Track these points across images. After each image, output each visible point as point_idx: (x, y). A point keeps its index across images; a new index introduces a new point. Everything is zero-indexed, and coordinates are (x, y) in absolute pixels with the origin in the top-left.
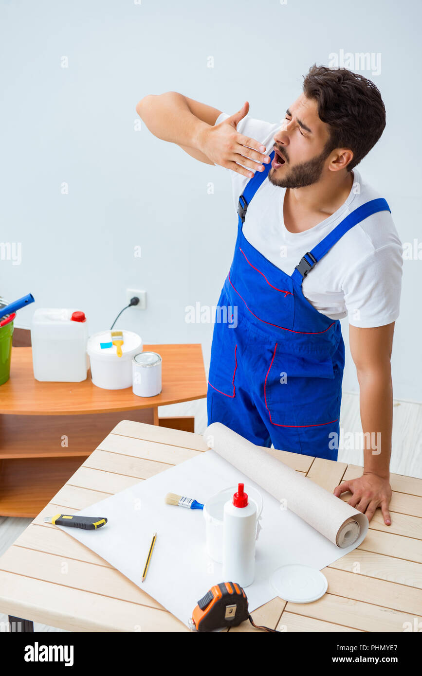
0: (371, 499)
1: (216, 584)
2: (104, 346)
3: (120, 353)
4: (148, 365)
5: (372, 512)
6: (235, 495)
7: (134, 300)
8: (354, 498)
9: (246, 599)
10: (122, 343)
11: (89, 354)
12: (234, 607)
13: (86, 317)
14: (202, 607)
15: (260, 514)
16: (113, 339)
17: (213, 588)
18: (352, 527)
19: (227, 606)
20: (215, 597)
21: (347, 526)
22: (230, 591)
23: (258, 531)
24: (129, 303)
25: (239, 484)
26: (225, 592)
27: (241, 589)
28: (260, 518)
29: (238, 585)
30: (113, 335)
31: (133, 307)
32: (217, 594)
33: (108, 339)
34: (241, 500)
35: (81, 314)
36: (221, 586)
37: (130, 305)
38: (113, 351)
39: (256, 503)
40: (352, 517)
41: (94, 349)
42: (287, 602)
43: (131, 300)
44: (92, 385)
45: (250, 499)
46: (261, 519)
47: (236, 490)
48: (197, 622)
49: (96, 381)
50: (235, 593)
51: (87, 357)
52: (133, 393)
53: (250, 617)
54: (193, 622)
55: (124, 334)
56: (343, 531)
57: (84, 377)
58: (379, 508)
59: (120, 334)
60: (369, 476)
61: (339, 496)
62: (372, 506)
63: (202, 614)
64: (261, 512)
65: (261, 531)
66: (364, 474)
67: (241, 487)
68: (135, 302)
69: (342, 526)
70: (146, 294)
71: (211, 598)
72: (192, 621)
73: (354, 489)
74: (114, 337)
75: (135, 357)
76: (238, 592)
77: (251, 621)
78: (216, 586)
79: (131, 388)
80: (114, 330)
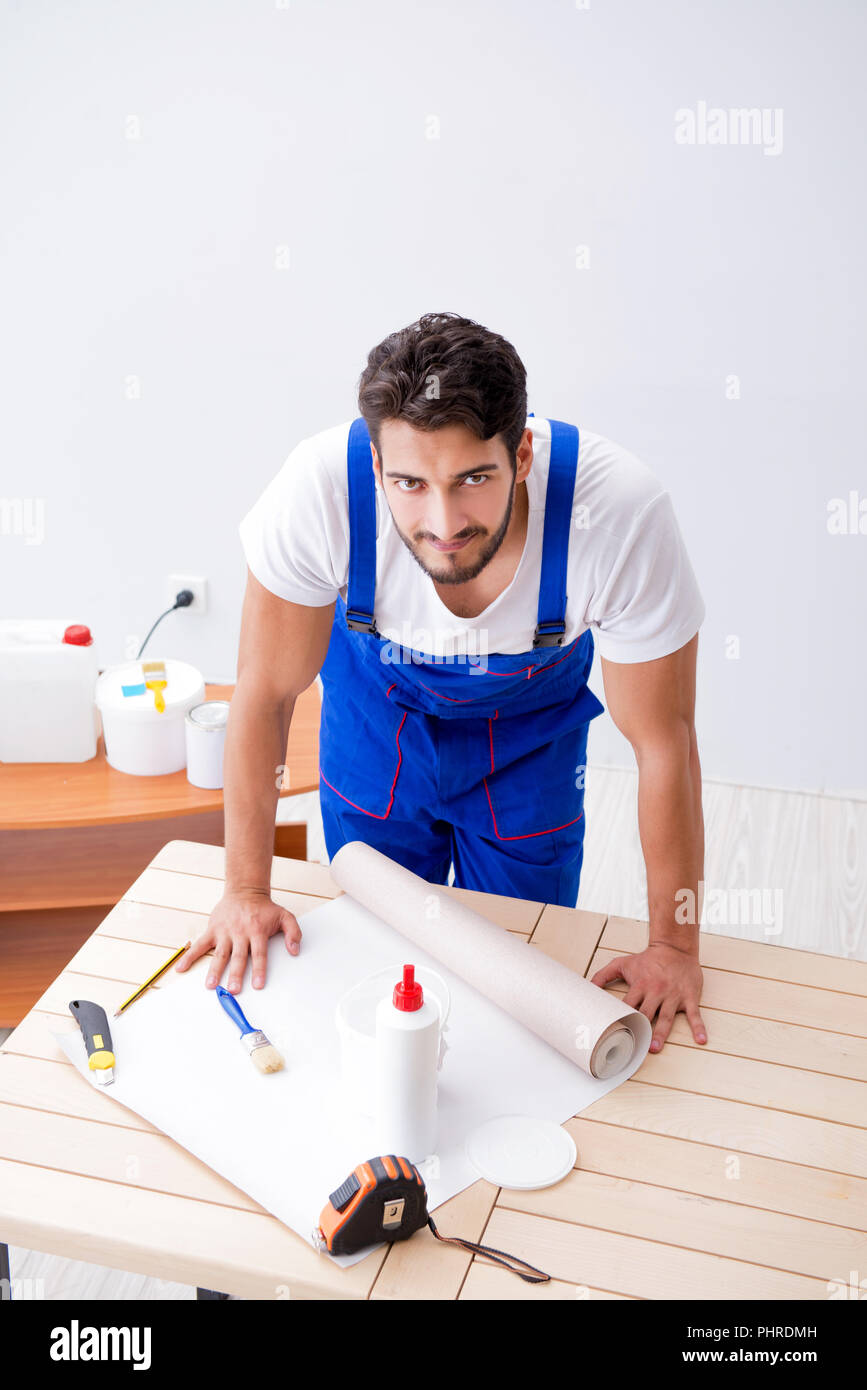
1: (364, 1161)
2: (129, 691)
3: (160, 705)
4: (216, 727)
5: (669, 1020)
6: (398, 987)
7: (183, 597)
9: (423, 1187)
10: (164, 685)
11: (101, 707)
12: (399, 1205)
13: (92, 635)
14: (338, 1205)
15: (446, 1020)
16: (146, 677)
17: (359, 1168)
18: (620, 1038)
19: (386, 1203)
20: (364, 1185)
21: (611, 1038)
22: (393, 1174)
23: (442, 1053)
24: (174, 602)
25: (405, 966)
26: (381, 1175)
27: (412, 1168)
28: (445, 1028)
29: (407, 1161)
30: (147, 668)
31: (181, 610)
32: (366, 1180)
33: (137, 678)
34: (410, 996)
35: (84, 631)
36: (374, 1164)
37: (175, 607)
38: (148, 700)
39: (437, 1002)
40: (621, 1021)
41: (109, 697)
42: (500, 1188)
43: (178, 597)
44: (108, 768)
45: (427, 995)
46: (446, 1031)
47: (400, 978)
48: (329, 1235)
49: (116, 759)
50: (402, 1177)
51: (97, 715)
52: (187, 782)
53: (430, 1222)
54: (321, 1236)
55: (167, 667)
56: (604, 1045)
57: (92, 753)
58: (681, 1011)
59: (160, 667)
60: (659, 950)
63: (339, 1219)
64: (448, 1015)
65: (448, 1053)
66: (650, 946)
67: (409, 972)
68: (185, 599)
69: (601, 1037)
70: (207, 585)
71: (356, 1188)
72: (319, 1232)
73: (628, 975)
74: (148, 674)
75: (190, 713)
76: (408, 1175)
77: (433, 1229)
78: (364, 1165)
79: (183, 772)
80: (147, 659)
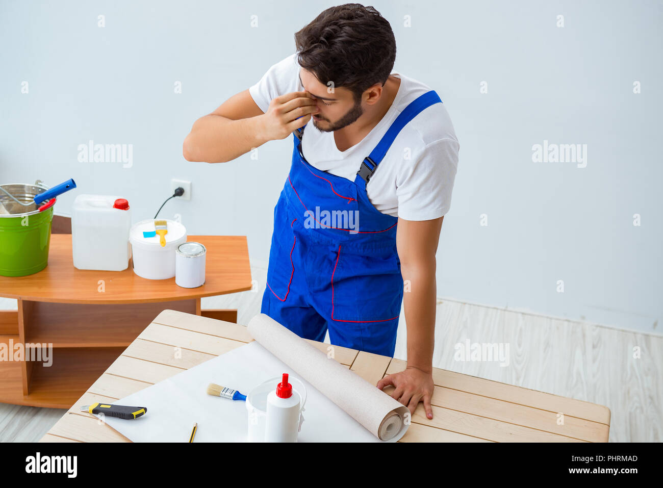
0: (413, 393)
2: (147, 235)
3: (163, 242)
4: (193, 255)
5: (414, 406)
6: (279, 385)
7: (178, 191)
8: (397, 391)
10: (166, 233)
11: (131, 242)
13: (129, 205)
15: (304, 405)
16: (156, 228)
18: (394, 419)
21: (389, 419)
23: (301, 423)
24: (174, 193)
25: (283, 374)
28: (303, 409)
30: (157, 224)
31: (177, 197)
33: (151, 227)
34: (285, 390)
35: (125, 202)
37: (174, 196)
38: (156, 240)
39: (299, 394)
40: (395, 410)
41: (137, 237)
43: (176, 190)
44: (134, 275)
45: (294, 390)
46: (304, 411)
47: (281, 381)
49: (137, 270)
51: (130, 246)
52: (176, 284)
55: (168, 223)
56: (386, 423)
57: (126, 266)
58: (421, 402)
59: (164, 223)
60: (412, 370)
61: (382, 389)
62: (415, 399)
64: (305, 403)
65: (304, 422)
66: (407, 369)
67: (285, 377)
68: (180, 192)
69: (384, 419)
70: (191, 185)
73: (397, 382)
74: (157, 226)
75: (179, 247)
79: (174, 278)
80: (158, 219)
